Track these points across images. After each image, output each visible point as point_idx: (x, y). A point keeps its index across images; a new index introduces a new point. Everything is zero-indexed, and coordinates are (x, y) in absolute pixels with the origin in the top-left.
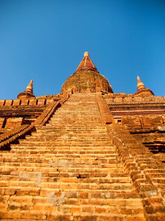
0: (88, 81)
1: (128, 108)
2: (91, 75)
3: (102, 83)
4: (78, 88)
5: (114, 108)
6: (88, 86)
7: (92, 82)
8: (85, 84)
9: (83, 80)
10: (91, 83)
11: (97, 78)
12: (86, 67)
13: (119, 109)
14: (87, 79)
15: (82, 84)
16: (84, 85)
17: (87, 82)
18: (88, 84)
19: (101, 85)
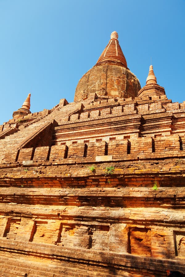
0: (98, 81)
1: (73, 129)
2: (102, 72)
3: (117, 81)
4: (85, 93)
5: (59, 130)
6: (97, 89)
7: (102, 81)
8: (94, 86)
9: (92, 80)
10: (101, 83)
11: (111, 75)
12: (106, 58)
13: (64, 130)
14: (97, 79)
15: (91, 86)
16: (92, 87)
17: (97, 83)
18: (97, 85)
19: (115, 84)
